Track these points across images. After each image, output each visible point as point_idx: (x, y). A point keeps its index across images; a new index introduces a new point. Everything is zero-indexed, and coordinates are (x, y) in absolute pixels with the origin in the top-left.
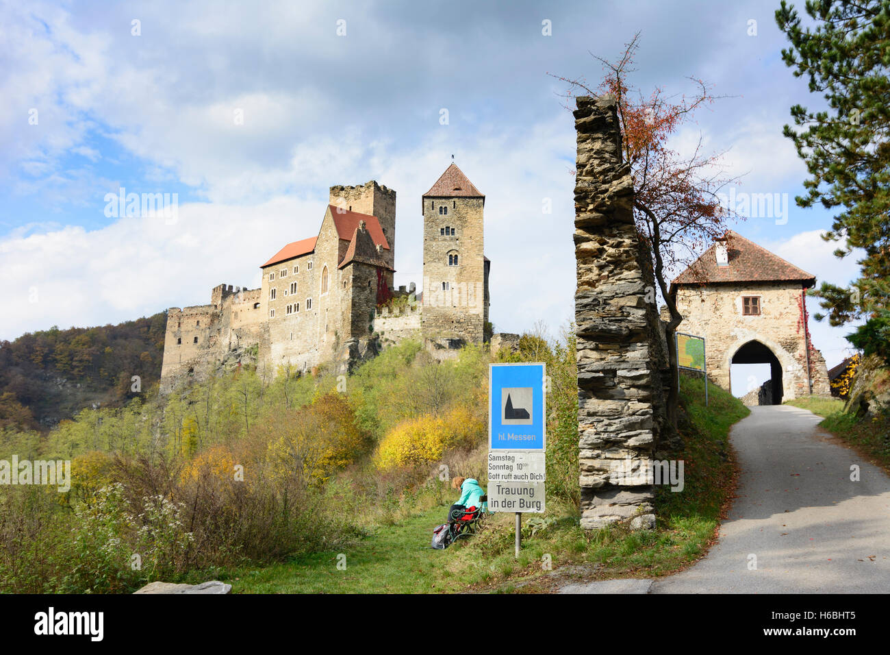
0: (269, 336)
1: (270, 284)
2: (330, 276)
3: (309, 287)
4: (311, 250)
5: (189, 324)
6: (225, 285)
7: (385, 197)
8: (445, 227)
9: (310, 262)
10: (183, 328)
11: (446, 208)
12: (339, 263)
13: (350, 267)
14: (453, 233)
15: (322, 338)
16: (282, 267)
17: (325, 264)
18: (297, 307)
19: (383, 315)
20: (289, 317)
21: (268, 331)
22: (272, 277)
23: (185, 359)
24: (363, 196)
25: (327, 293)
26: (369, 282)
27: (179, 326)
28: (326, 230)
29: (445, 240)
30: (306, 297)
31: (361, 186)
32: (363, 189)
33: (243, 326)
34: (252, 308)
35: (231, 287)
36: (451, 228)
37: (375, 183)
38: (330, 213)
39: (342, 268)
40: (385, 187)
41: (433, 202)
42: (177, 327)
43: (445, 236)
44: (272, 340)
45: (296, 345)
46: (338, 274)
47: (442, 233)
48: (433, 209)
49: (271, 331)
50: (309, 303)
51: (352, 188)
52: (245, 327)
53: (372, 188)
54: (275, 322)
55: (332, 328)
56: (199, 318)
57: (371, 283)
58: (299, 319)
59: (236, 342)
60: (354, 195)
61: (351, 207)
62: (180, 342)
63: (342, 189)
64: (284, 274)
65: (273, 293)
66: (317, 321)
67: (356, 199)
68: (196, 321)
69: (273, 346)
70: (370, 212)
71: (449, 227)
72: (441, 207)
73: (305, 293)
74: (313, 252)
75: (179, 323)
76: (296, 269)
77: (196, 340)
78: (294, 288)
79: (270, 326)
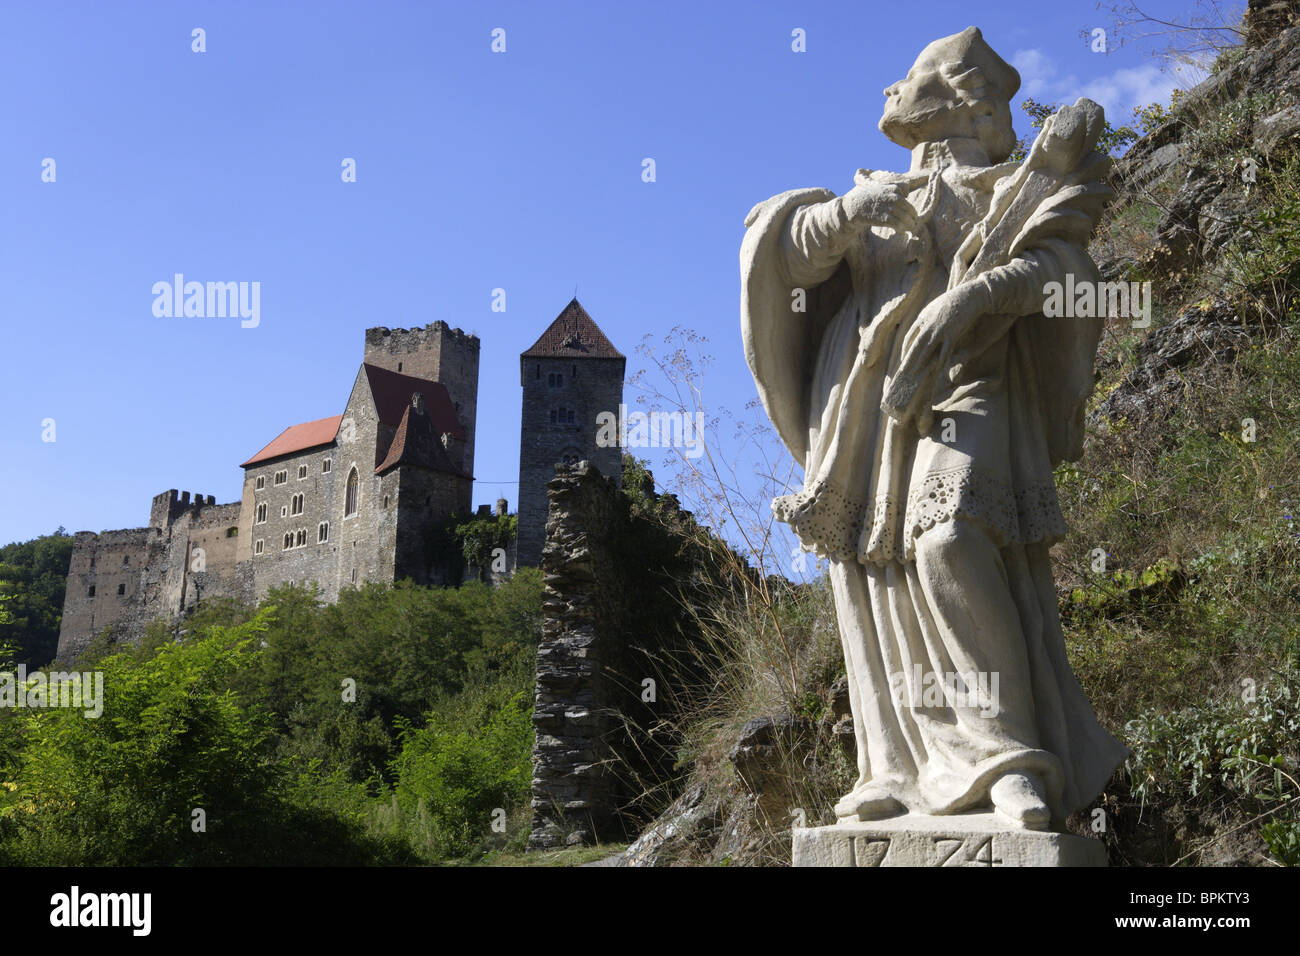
0: (253, 585)
1: (256, 496)
2: (361, 486)
3: (324, 504)
4: (331, 440)
5: (110, 562)
6: (175, 492)
7: (462, 350)
8: (557, 409)
9: (327, 460)
10: (100, 567)
11: (560, 376)
12: (378, 463)
13: (397, 472)
14: (571, 418)
16: (278, 469)
17: (354, 464)
18: (302, 538)
20: (288, 555)
21: (252, 577)
22: (260, 483)
23: (101, 623)
24: (422, 347)
25: (355, 515)
26: (428, 499)
27: (93, 565)
28: (357, 406)
29: (557, 430)
30: (318, 519)
31: (420, 330)
32: (422, 335)
33: (207, 567)
34: (223, 536)
35: (186, 495)
36: (568, 409)
37: (444, 325)
38: (365, 377)
39: (382, 474)
40: (460, 332)
41: (538, 366)
42: (88, 565)
43: (560, 425)
46: (376, 482)
47: (553, 418)
48: (538, 377)
49: (257, 577)
50: (324, 532)
51: (404, 331)
52: (211, 569)
53: (439, 334)
54: (262, 561)
55: (362, 574)
56: (129, 551)
57: (432, 500)
58: (305, 557)
59: (195, 597)
60: (408, 345)
61: (400, 365)
62: (92, 592)
63: (387, 333)
64: (281, 478)
65: (262, 511)
66: (337, 562)
67: (409, 352)
68: (123, 556)
70: (433, 374)
71: (565, 409)
72: (552, 375)
73: (318, 513)
74: (333, 444)
75: (93, 560)
76: (303, 472)
77: (122, 590)
78: (298, 504)
79: (254, 568)
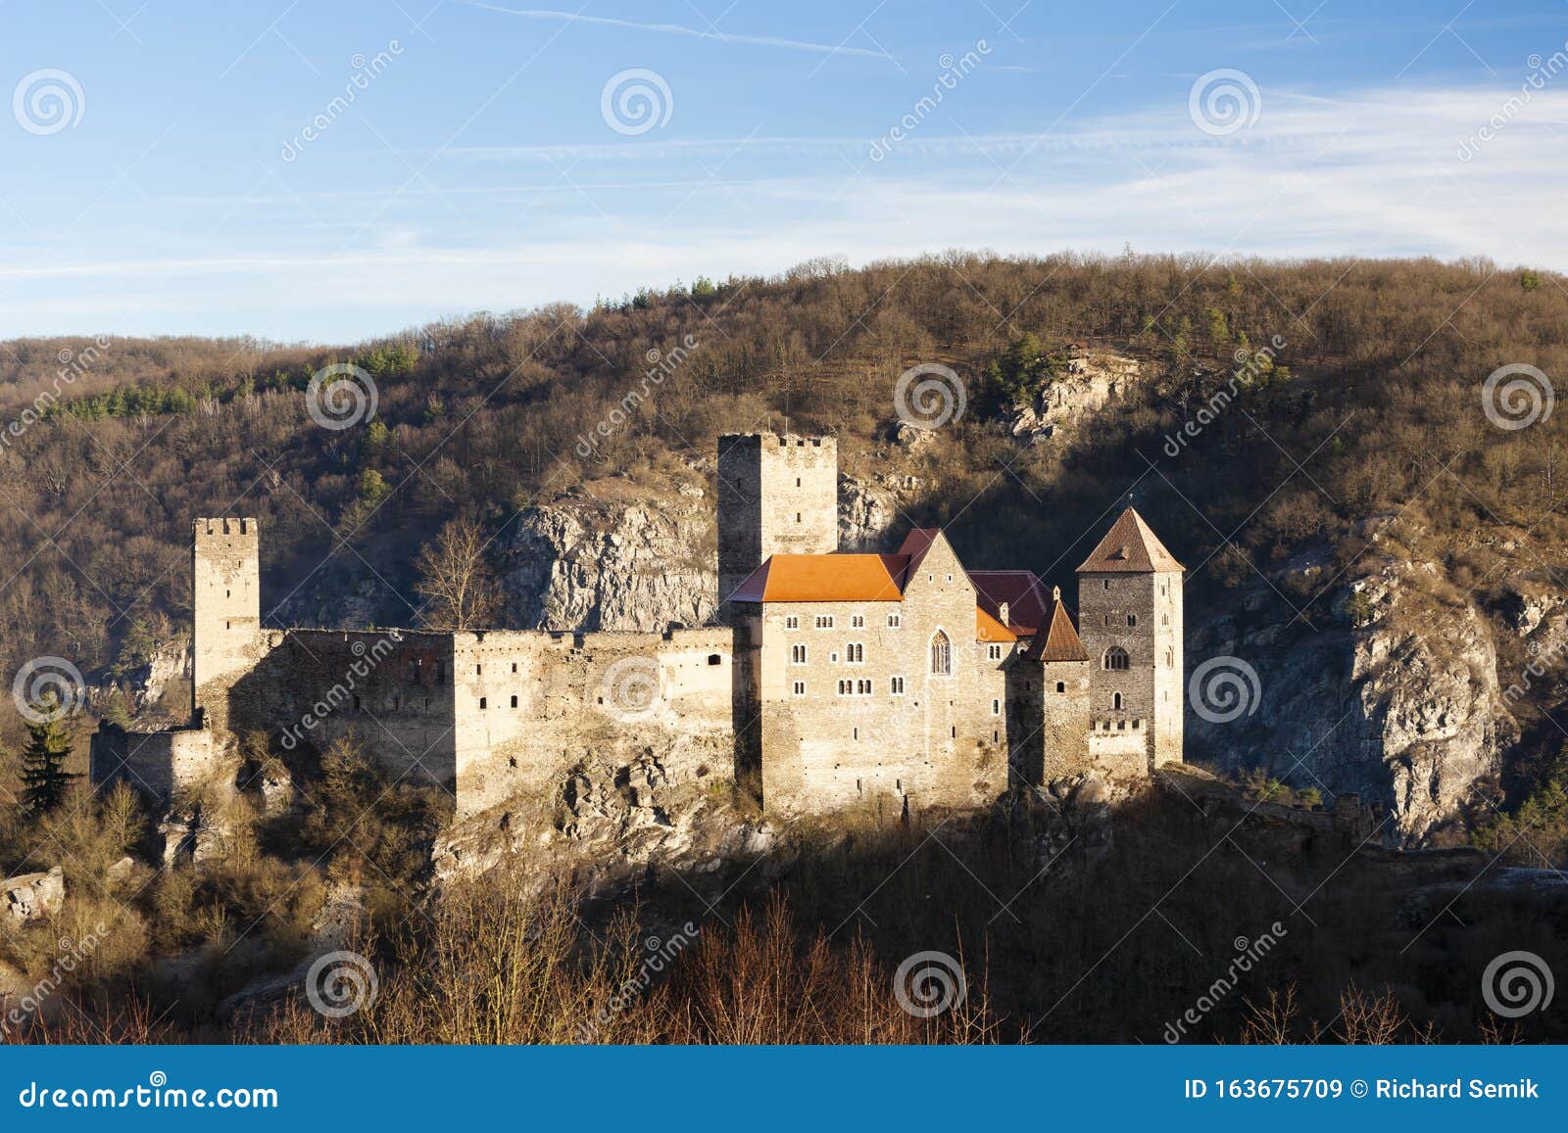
0: (792, 725)
1: (788, 635)
2: (958, 650)
3: (895, 658)
4: (899, 597)
5: (496, 669)
9: (894, 615)
10: (488, 676)
15: (940, 746)
16: (819, 610)
17: (940, 627)
18: (865, 687)
19: (1096, 732)
20: (844, 700)
21: (789, 717)
22: (792, 623)
23: (497, 739)
24: (819, 463)
25: (950, 676)
27: (479, 672)
28: (938, 571)
30: (887, 672)
33: (687, 695)
34: (704, 662)
42: (474, 673)
44: (799, 733)
45: (868, 748)
49: (795, 717)
50: (897, 685)
52: (693, 697)
54: (804, 703)
55: (966, 732)
56: (516, 657)
58: (873, 707)
60: (806, 458)
61: (799, 480)
62: (483, 703)
64: (824, 623)
65: (799, 653)
66: (922, 715)
67: (808, 466)
68: (510, 663)
69: (803, 745)
73: (887, 666)
75: (479, 666)
76: (858, 622)
77: (514, 702)
78: (855, 653)
79: (792, 708)
